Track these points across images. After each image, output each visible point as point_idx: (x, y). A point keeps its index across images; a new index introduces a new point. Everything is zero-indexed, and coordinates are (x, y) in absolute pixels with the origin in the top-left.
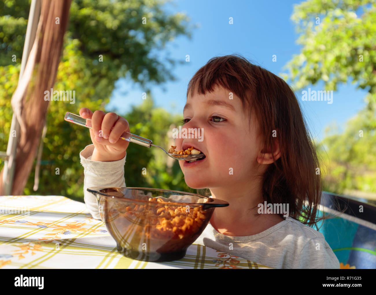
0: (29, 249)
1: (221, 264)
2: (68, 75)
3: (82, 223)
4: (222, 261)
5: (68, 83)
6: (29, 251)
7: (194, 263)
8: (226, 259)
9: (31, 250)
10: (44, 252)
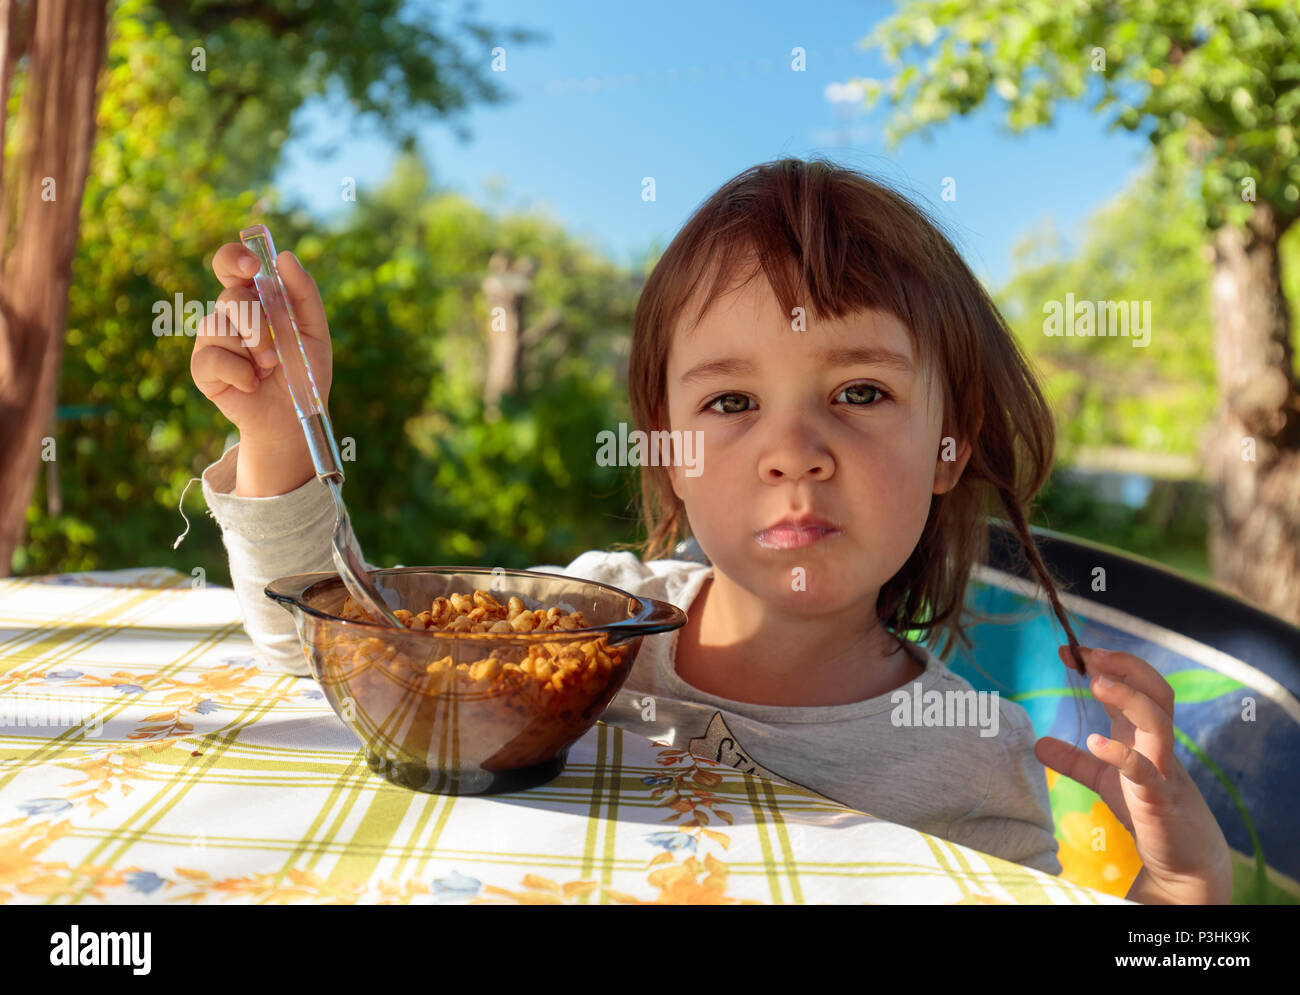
0: (109, 775)
1: (668, 789)
2: (130, 108)
3: (247, 668)
4: (671, 779)
5: (132, 136)
6: (113, 780)
7: (590, 791)
8: (684, 769)
9: (119, 776)
10: (157, 780)
